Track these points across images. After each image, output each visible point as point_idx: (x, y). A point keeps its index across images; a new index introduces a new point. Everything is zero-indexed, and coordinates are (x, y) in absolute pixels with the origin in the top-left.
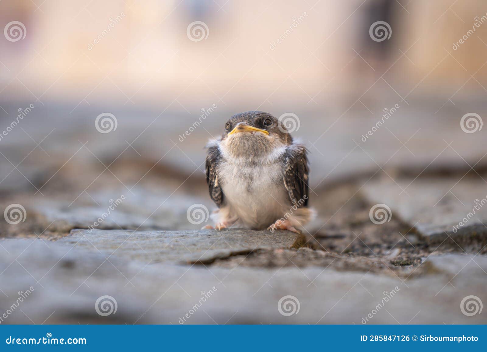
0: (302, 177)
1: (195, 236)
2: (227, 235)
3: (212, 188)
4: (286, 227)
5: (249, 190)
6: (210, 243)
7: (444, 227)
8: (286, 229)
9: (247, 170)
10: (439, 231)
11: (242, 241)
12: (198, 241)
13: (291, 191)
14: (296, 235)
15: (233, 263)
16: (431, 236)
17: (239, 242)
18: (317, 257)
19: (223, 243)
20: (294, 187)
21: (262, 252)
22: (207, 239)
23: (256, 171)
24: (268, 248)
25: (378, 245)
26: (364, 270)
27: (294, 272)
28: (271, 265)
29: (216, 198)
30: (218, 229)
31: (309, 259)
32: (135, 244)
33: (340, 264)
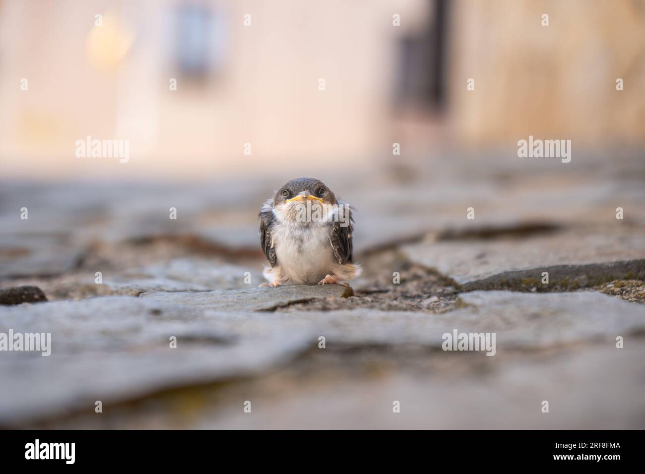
0: (346, 237)
1: (255, 292)
2: (283, 290)
3: (269, 250)
4: (335, 281)
5: (300, 251)
6: (269, 296)
7: (478, 276)
8: (335, 283)
9: (298, 233)
10: (473, 280)
11: (297, 293)
12: (258, 296)
13: (336, 250)
14: (345, 288)
15: (292, 309)
16: (466, 284)
17: (294, 295)
18: (364, 302)
19: (281, 296)
20: (339, 246)
21: (316, 300)
22: (266, 294)
23: (305, 234)
24: (322, 297)
25: (419, 296)
26: (405, 310)
27: (346, 313)
28: (325, 309)
29: (272, 258)
30: (274, 286)
31: (358, 304)
32: (203, 300)
33: (384, 306)
